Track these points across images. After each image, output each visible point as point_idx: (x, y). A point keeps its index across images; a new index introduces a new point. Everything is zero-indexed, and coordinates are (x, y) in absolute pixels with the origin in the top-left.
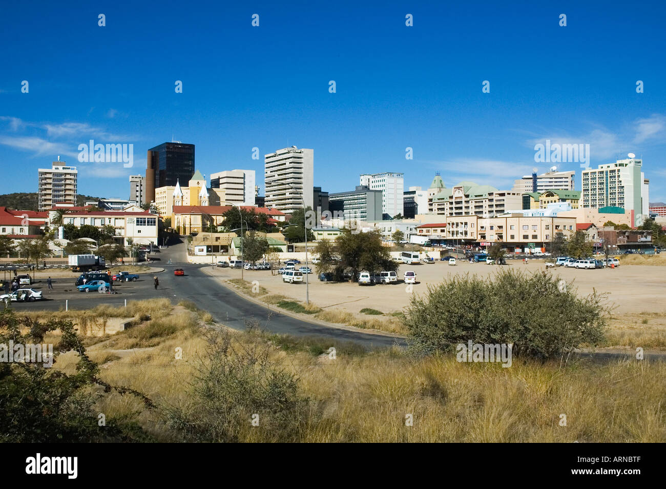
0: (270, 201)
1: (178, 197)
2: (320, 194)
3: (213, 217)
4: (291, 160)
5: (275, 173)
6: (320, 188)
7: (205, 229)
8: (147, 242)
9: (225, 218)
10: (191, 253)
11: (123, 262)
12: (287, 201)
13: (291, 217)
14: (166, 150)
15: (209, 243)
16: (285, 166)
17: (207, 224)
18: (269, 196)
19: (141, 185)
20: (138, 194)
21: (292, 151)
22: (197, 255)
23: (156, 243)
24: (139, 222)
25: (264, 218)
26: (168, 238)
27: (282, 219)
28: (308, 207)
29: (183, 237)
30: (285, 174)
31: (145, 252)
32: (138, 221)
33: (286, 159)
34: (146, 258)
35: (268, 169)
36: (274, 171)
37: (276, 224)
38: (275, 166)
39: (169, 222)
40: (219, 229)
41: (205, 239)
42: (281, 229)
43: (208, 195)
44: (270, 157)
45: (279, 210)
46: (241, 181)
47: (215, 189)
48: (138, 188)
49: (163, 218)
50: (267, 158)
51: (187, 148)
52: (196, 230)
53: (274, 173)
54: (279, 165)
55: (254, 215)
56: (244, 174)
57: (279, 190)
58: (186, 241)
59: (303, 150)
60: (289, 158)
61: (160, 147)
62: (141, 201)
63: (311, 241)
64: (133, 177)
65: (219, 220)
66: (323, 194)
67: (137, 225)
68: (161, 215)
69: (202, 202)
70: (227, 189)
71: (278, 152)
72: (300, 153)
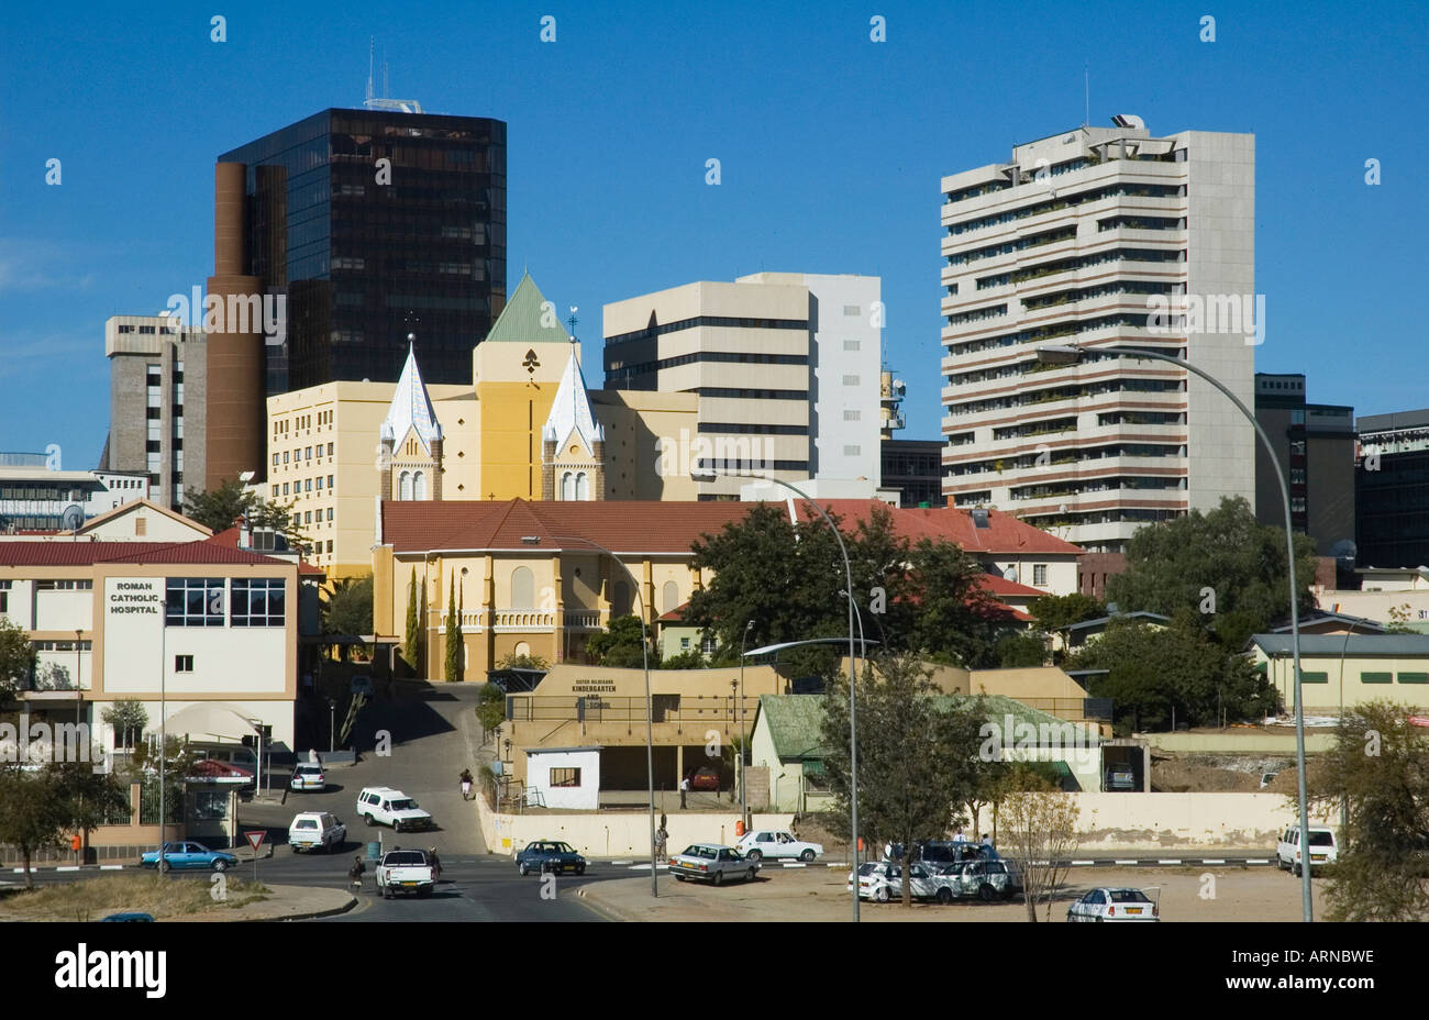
0: (975, 468)
1: (412, 447)
2: (1296, 417)
3: (630, 567)
4: (1109, 206)
5: (1009, 288)
6: (1298, 381)
7: (579, 644)
8: (230, 729)
9: (708, 575)
10: (507, 798)
11: (90, 855)
12: (1086, 465)
13: (1119, 564)
14: (332, 156)
15: (615, 733)
16: (1068, 243)
17: (595, 615)
18: (970, 437)
19: (177, 377)
20: (158, 430)
21: (1114, 151)
22: (542, 810)
23: (284, 734)
24: (183, 607)
25: (948, 578)
26: (358, 701)
27: (1061, 581)
28: (1226, 502)
29: (447, 697)
30: (1074, 295)
31: (222, 792)
32: (173, 600)
33: (1075, 200)
34: (229, 827)
35: (962, 267)
36: (1002, 279)
37: (1023, 609)
38: (1006, 247)
39: (357, 601)
40: (671, 642)
41: (587, 706)
42: (1057, 643)
43: (594, 434)
44: (972, 191)
45: (1034, 521)
46: (795, 343)
47: (631, 398)
48: (158, 397)
49: (322, 579)
50: (956, 196)
51: (455, 145)
52: (524, 650)
53: (997, 290)
54: (1034, 240)
55: (887, 554)
56: (813, 302)
57: (1035, 397)
58: (467, 720)
59: (1185, 139)
60: (1094, 195)
61: (291, 138)
62: (176, 477)
63: (1255, 718)
64: (124, 329)
65: (671, 586)
66: (1314, 422)
67: (169, 622)
68: (312, 560)
69: (560, 474)
70: (706, 392)
71: (1027, 158)
72: (1170, 157)
